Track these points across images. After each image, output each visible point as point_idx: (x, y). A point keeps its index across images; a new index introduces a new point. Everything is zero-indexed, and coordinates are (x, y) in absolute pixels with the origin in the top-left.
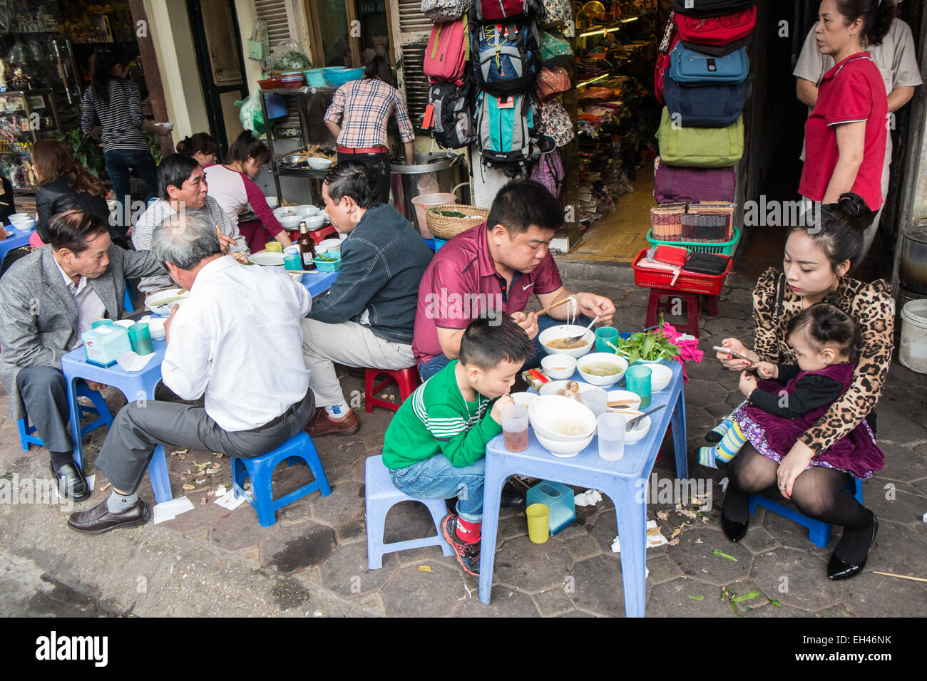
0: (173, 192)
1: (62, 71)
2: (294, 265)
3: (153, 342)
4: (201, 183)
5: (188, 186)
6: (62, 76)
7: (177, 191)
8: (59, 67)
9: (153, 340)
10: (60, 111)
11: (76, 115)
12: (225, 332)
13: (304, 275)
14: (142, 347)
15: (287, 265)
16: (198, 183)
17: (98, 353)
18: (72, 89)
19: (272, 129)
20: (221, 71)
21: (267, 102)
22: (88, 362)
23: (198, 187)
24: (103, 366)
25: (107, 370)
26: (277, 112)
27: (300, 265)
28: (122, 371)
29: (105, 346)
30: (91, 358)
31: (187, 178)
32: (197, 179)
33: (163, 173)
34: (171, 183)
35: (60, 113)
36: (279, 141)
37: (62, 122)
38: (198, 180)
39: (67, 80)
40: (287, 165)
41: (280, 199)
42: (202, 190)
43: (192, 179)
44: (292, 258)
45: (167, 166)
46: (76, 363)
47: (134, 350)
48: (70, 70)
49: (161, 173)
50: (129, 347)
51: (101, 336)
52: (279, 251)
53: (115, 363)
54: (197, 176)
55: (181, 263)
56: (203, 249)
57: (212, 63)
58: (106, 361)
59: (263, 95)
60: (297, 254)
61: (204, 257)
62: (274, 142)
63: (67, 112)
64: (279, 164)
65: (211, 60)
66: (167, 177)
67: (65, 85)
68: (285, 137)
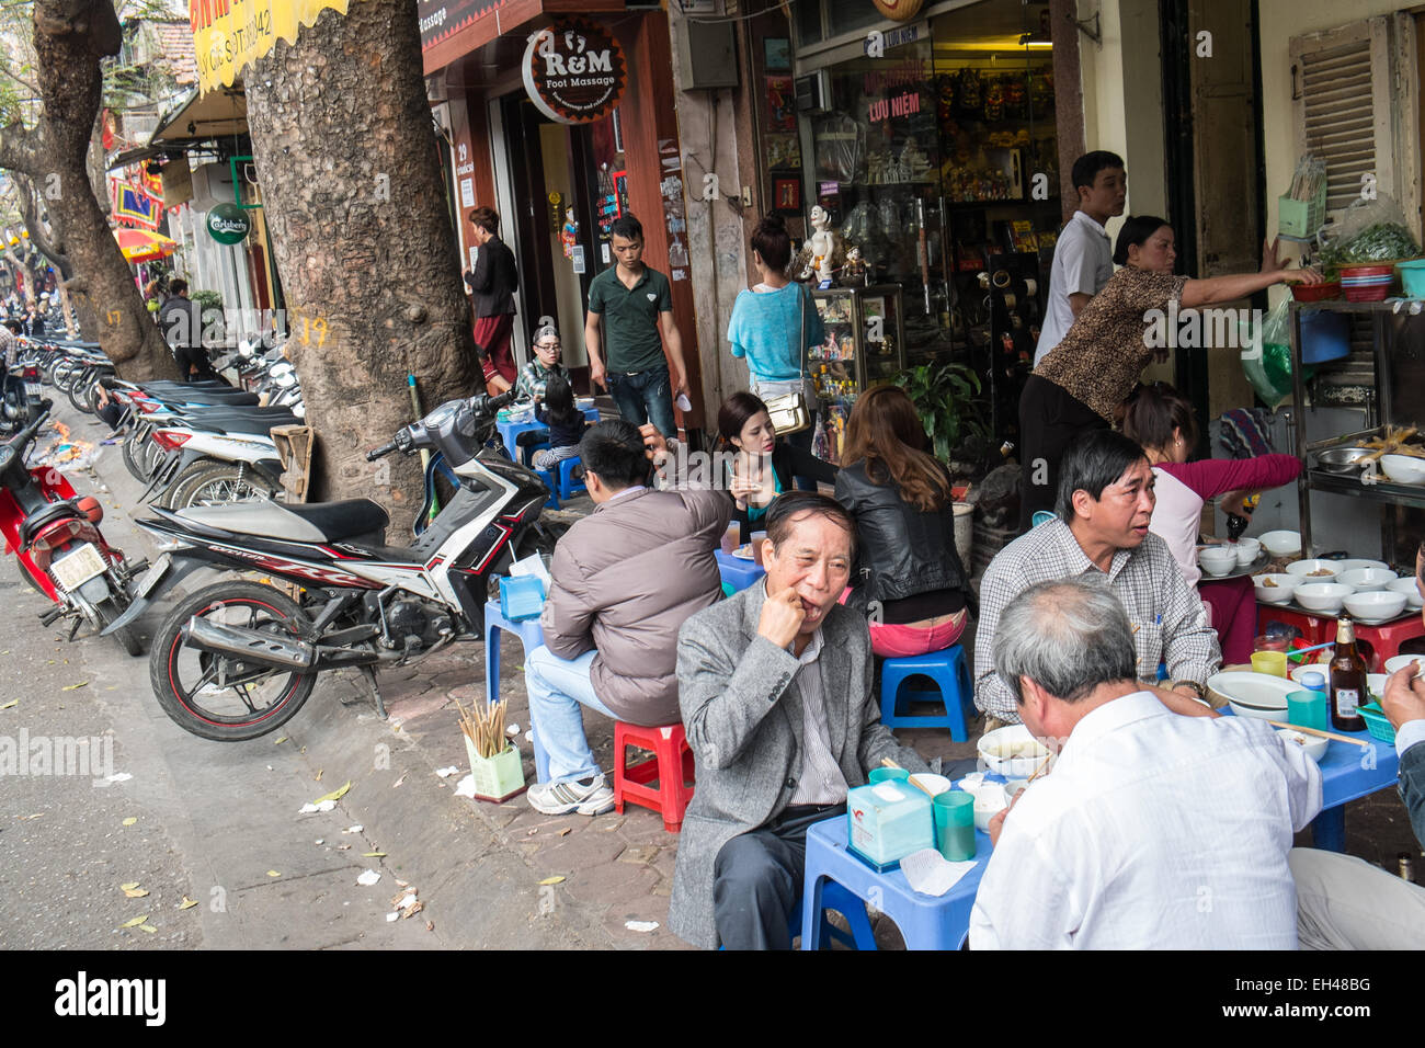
0: (1083, 504)
1: (923, 255)
2: (1310, 716)
3: (978, 837)
4: (1142, 494)
5: (1114, 493)
6: (921, 262)
7: (1090, 502)
8: (920, 245)
9: (979, 830)
10: (908, 323)
11: (935, 331)
12: (1111, 875)
13: (1332, 743)
14: (953, 843)
15: (1295, 714)
16: (1134, 491)
17: (870, 837)
18: (934, 287)
19: (1309, 384)
20: (1216, 258)
21: (1304, 328)
22: (851, 851)
23: (1135, 498)
24: (874, 868)
25: (878, 877)
26: (1325, 350)
27: (1324, 715)
28: (908, 887)
29: (884, 826)
30: (857, 845)
31: (1114, 479)
32: (1134, 482)
33: (1072, 465)
34: (1082, 486)
35: (907, 328)
36: (1320, 410)
37: (908, 345)
38: (1135, 486)
39: (929, 268)
40: (1331, 466)
41: (1306, 541)
42: (1141, 509)
43: (1122, 483)
44: (1308, 697)
45: (1080, 453)
46: (830, 846)
47: (937, 846)
48: (937, 251)
49: (1067, 465)
50: (930, 839)
51: (880, 804)
52: (1281, 676)
53: (894, 866)
54: (1135, 476)
55: (1058, 680)
56: (1106, 658)
57: (1199, 242)
58: (881, 858)
59: (1297, 315)
60: (1321, 688)
61: (1103, 678)
62: (1308, 416)
63: (921, 325)
64: (1312, 463)
65: (1199, 235)
66: (1077, 474)
67: (925, 280)
68: (1336, 404)
